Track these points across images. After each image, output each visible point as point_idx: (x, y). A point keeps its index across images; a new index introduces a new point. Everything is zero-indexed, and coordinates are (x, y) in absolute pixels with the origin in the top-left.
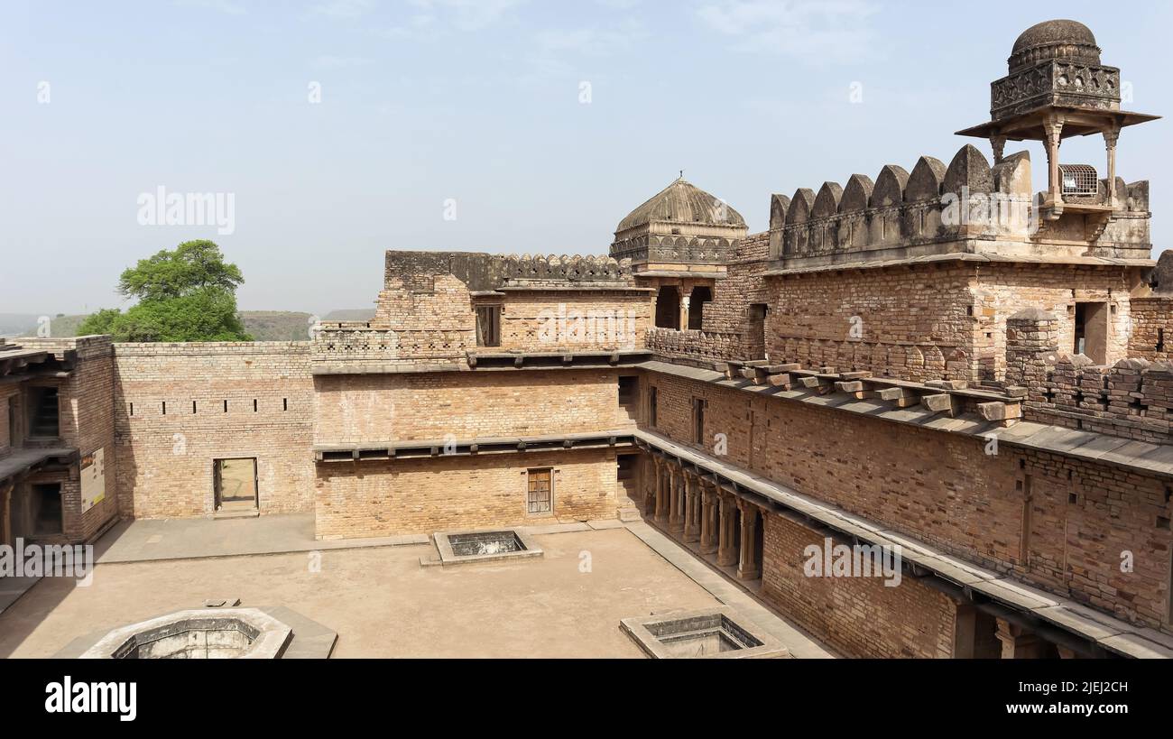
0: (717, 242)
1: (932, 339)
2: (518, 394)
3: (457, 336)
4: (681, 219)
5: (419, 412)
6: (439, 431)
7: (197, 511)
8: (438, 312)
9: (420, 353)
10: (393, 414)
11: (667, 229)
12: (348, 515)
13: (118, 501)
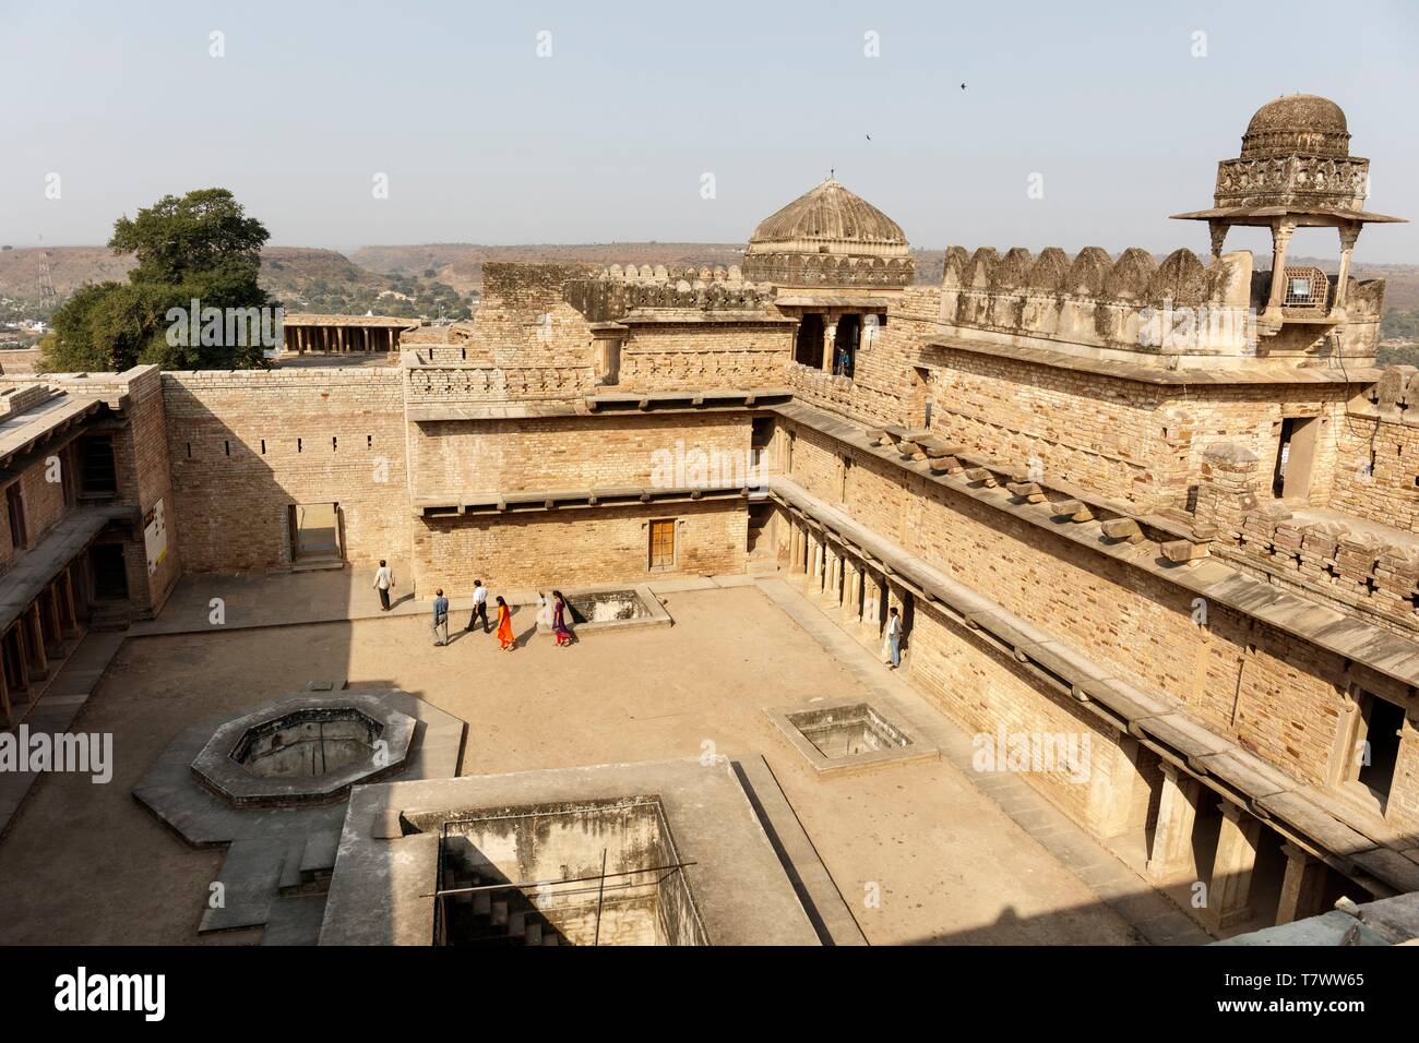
0: (871, 261)
1: (1120, 453)
2: (640, 438)
3: (573, 374)
4: (830, 235)
5: (529, 459)
6: (552, 480)
7: (271, 564)
8: (551, 346)
9: (531, 393)
10: (501, 462)
11: (815, 247)
12: (451, 572)
13: (179, 554)
